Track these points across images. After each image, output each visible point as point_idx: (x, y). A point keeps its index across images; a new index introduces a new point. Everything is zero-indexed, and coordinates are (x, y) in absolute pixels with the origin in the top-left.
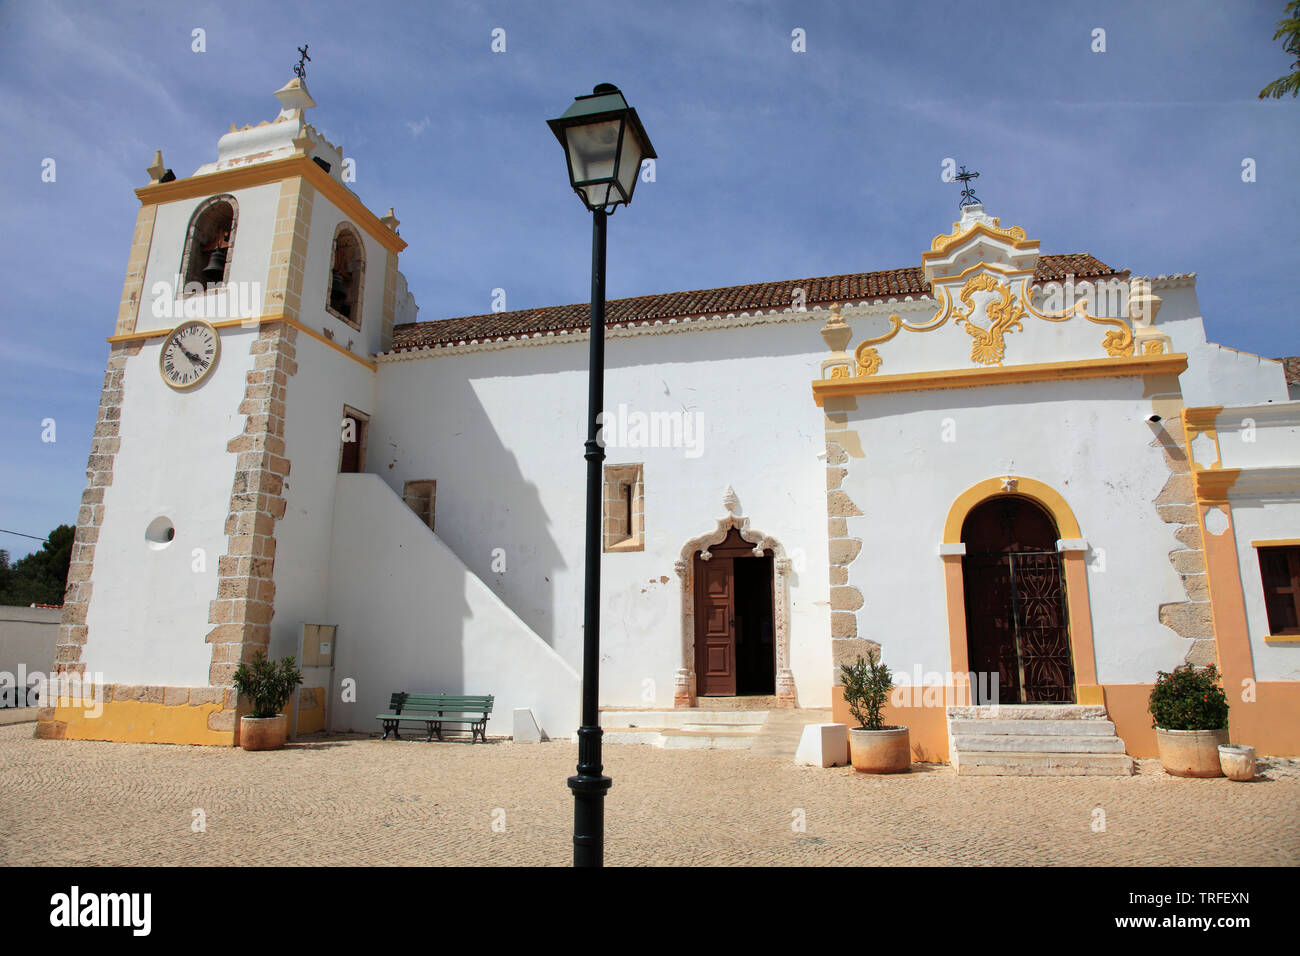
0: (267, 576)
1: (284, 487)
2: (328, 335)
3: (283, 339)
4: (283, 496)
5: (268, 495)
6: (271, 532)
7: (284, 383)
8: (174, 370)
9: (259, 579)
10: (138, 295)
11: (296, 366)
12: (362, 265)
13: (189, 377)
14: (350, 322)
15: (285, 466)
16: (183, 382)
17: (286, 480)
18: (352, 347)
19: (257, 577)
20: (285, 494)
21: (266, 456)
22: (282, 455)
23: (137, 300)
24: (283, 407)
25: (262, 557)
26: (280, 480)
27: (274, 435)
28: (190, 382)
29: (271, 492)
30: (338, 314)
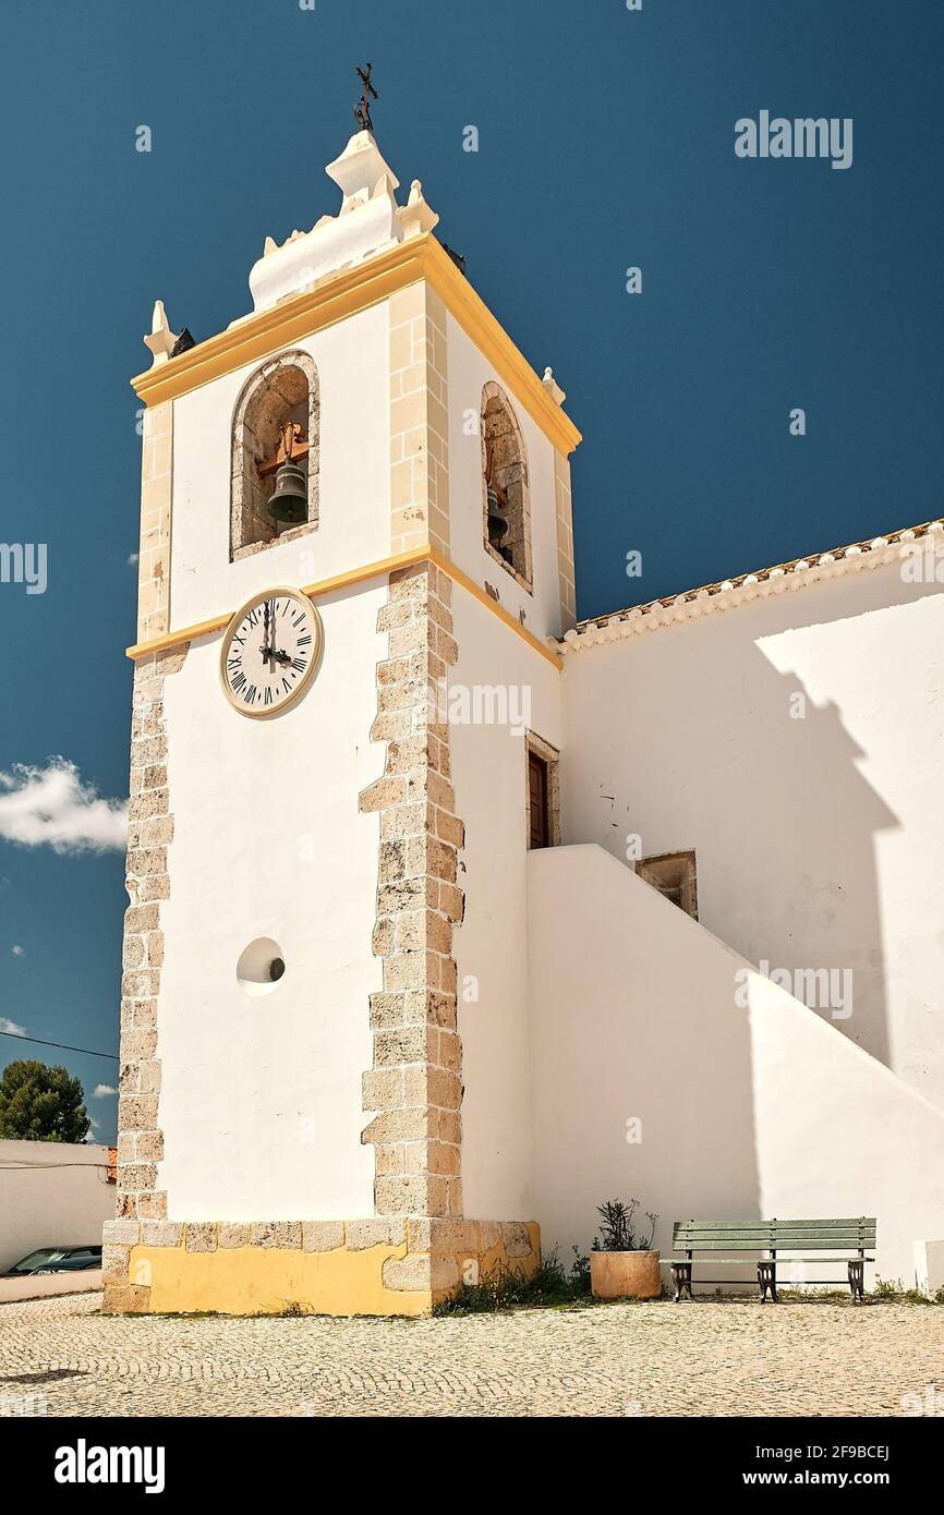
8: (247, 685)
10: (165, 567)
13: (273, 692)
16: (266, 703)
23: (166, 576)
28: (278, 701)
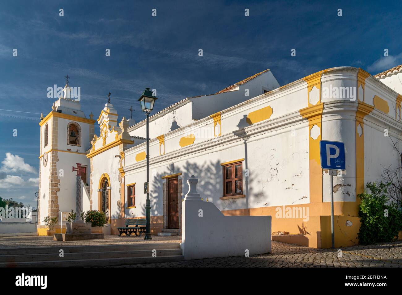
0: (56, 203)
1: (59, 185)
2: (69, 150)
3: (53, 154)
4: (59, 187)
5: (54, 187)
6: (56, 195)
7: (55, 163)
9: (54, 204)
11: (59, 159)
12: (80, 130)
14: (78, 145)
15: (59, 180)
17: (59, 184)
18: (78, 151)
19: (53, 204)
20: (59, 186)
21: (52, 180)
22: (57, 179)
24: (56, 169)
25: (54, 200)
26: (57, 184)
27: (54, 175)
29: (55, 187)
30: (72, 144)
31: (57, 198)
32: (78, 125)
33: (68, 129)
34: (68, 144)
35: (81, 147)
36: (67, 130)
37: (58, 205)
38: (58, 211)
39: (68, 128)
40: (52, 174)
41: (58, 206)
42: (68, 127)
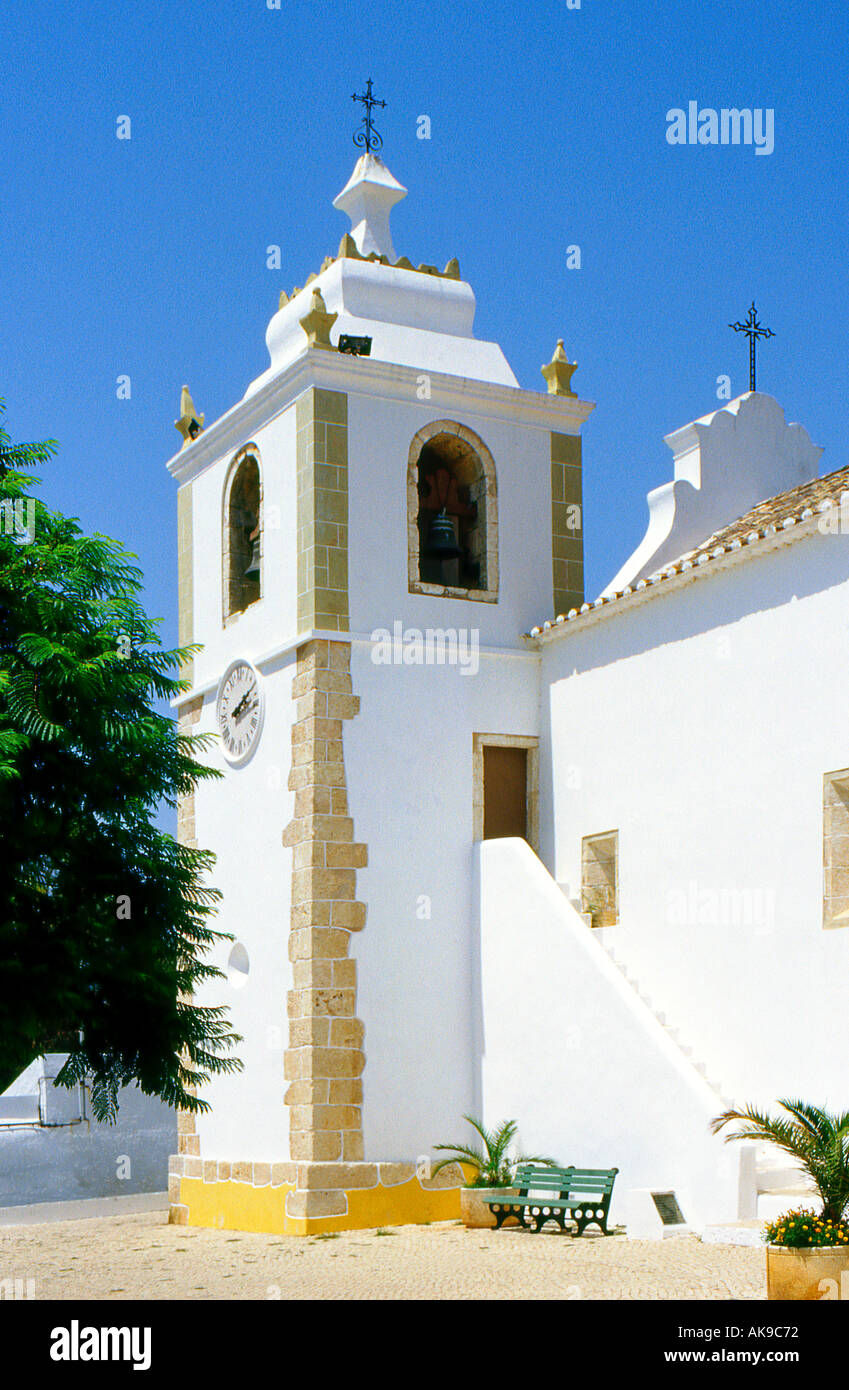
0: (346, 1012)
1: (358, 887)
3: (321, 668)
4: (359, 898)
5: (330, 902)
6: (343, 952)
7: (335, 730)
9: (330, 1018)
11: (356, 701)
12: (487, 483)
14: (474, 593)
15: (358, 853)
17: (361, 874)
19: (327, 1016)
20: (362, 895)
21: (318, 847)
22: (349, 839)
24: (343, 771)
25: (330, 988)
26: (351, 875)
27: (331, 814)
29: (334, 897)
30: (439, 589)
31: (348, 970)
32: (474, 443)
33: (409, 473)
34: (412, 590)
35: (496, 602)
36: (409, 484)
37: (357, 1021)
38: (358, 1062)
39: (416, 471)
40: (316, 811)
41: (355, 1031)
42: (409, 465)
